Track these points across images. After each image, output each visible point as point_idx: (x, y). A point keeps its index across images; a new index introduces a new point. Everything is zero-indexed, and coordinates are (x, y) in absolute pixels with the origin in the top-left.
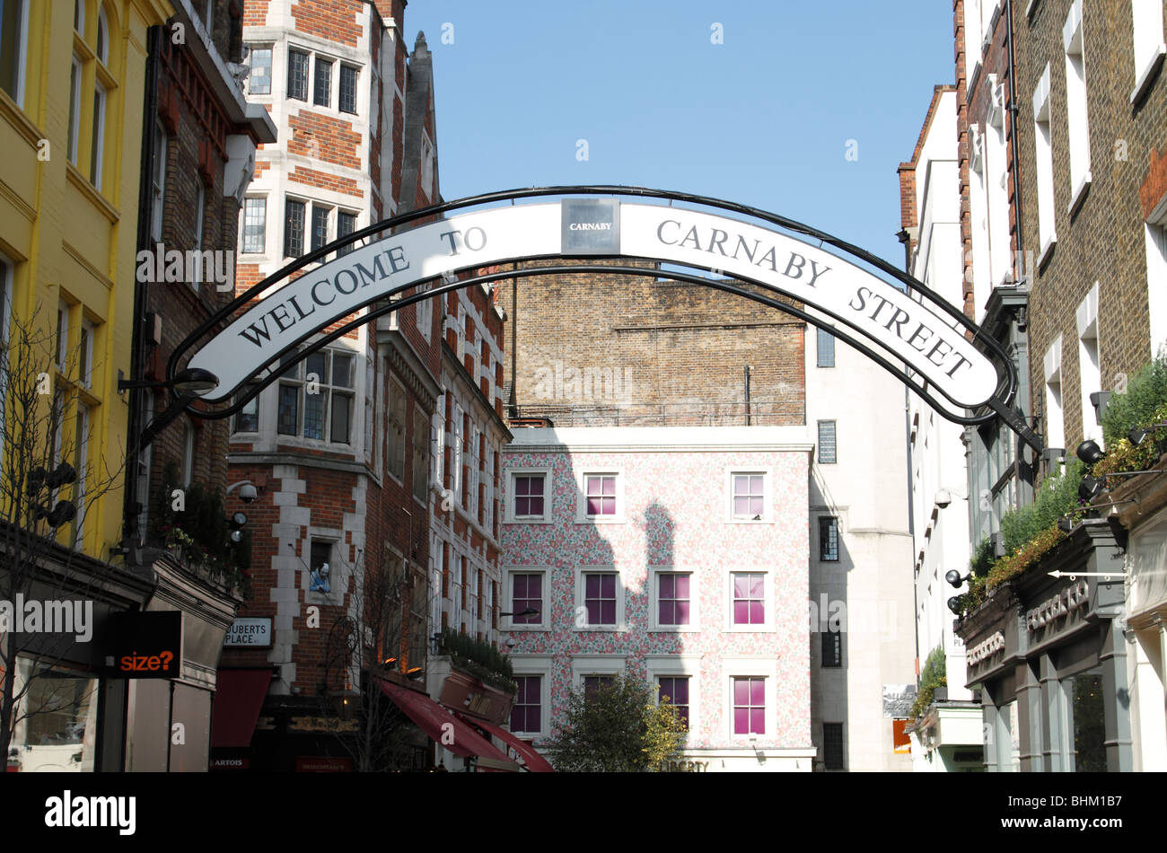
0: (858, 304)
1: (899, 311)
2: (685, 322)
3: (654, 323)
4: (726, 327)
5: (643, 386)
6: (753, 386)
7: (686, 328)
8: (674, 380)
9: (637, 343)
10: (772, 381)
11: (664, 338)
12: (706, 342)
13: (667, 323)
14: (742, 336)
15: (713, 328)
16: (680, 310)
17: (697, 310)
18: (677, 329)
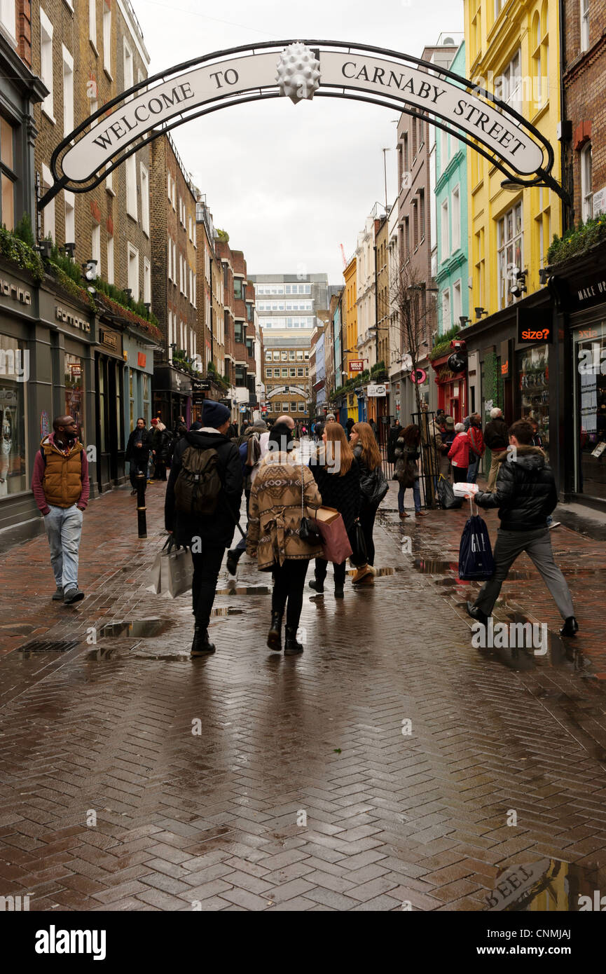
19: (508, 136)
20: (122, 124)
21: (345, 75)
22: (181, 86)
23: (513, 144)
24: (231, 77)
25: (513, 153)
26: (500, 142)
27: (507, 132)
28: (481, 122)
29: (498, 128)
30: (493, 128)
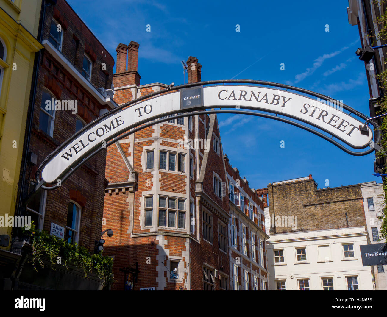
0: (304, 111)
1: (323, 111)
2: (325, 201)
3: (316, 202)
4: (338, 202)
5: (314, 222)
6: (349, 219)
7: (326, 203)
8: (324, 219)
9: (311, 209)
10: (355, 216)
11: (319, 207)
12: (333, 206)
13: (320, 202)
14: (344, 204)
15: (334, 202)
16: (323, 198)
17: (329, 197)
18: (323, 204)
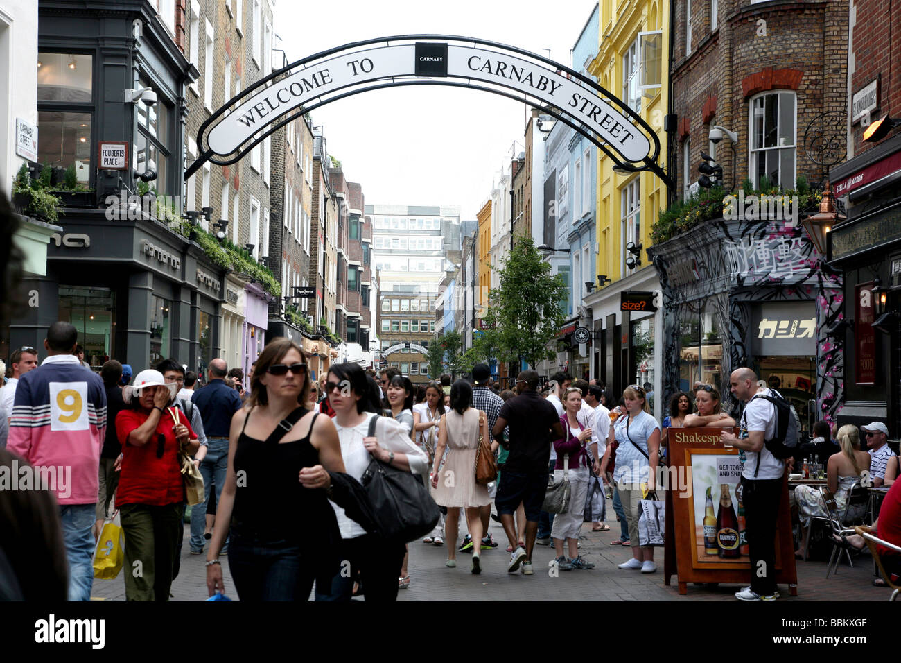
19: (618, 127)
20: (265, 105)
21: (470, 67)
22: (321, 73)
23: (622, 135)
24: (367, 66)
25: (622, 142)
26: (610, 132)
27: (617, 124)
28: (594, 113)
29: (609, 119)
30: (605, 119)
